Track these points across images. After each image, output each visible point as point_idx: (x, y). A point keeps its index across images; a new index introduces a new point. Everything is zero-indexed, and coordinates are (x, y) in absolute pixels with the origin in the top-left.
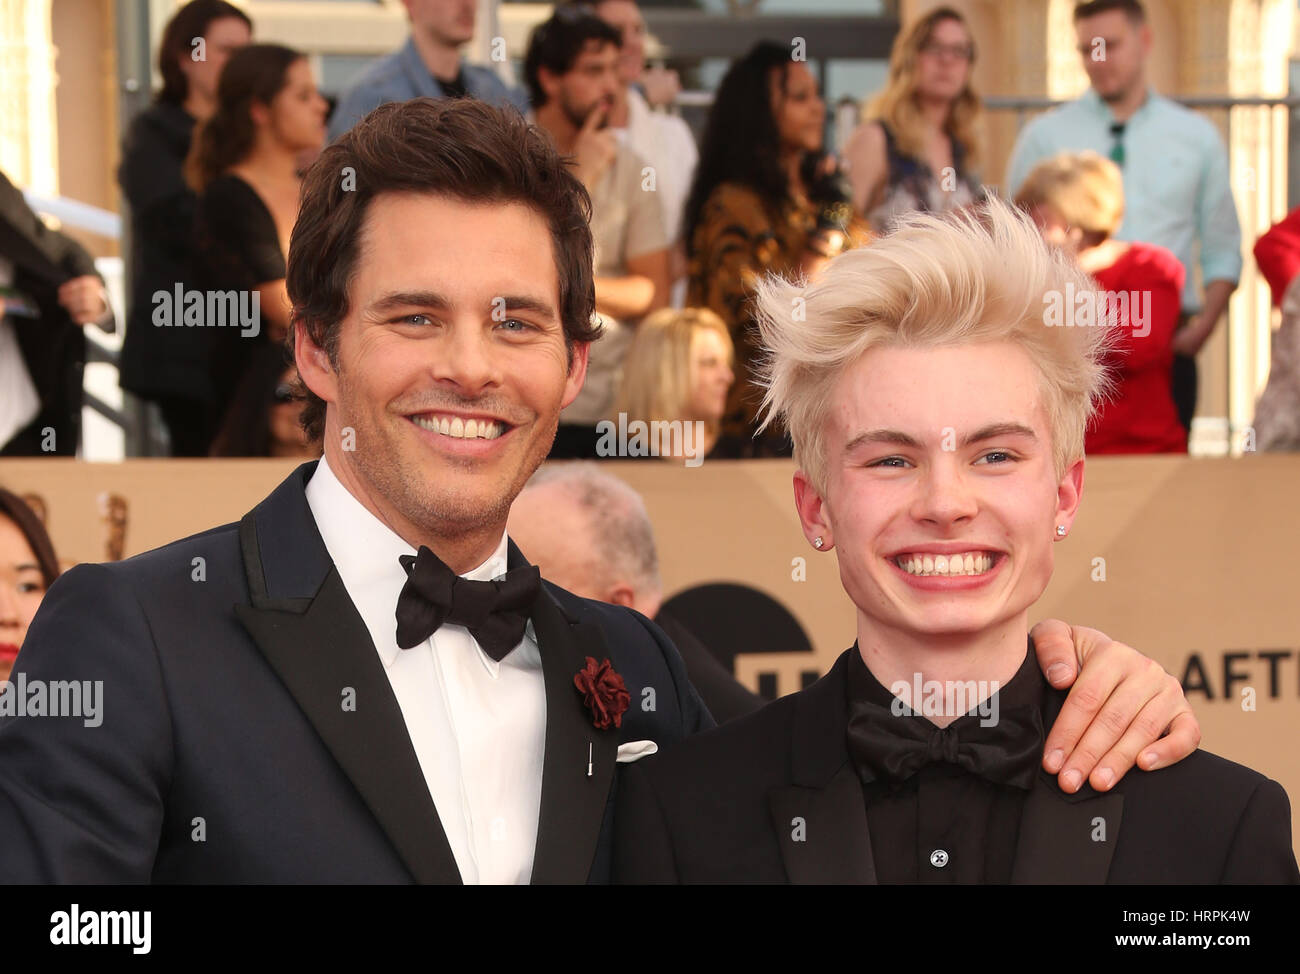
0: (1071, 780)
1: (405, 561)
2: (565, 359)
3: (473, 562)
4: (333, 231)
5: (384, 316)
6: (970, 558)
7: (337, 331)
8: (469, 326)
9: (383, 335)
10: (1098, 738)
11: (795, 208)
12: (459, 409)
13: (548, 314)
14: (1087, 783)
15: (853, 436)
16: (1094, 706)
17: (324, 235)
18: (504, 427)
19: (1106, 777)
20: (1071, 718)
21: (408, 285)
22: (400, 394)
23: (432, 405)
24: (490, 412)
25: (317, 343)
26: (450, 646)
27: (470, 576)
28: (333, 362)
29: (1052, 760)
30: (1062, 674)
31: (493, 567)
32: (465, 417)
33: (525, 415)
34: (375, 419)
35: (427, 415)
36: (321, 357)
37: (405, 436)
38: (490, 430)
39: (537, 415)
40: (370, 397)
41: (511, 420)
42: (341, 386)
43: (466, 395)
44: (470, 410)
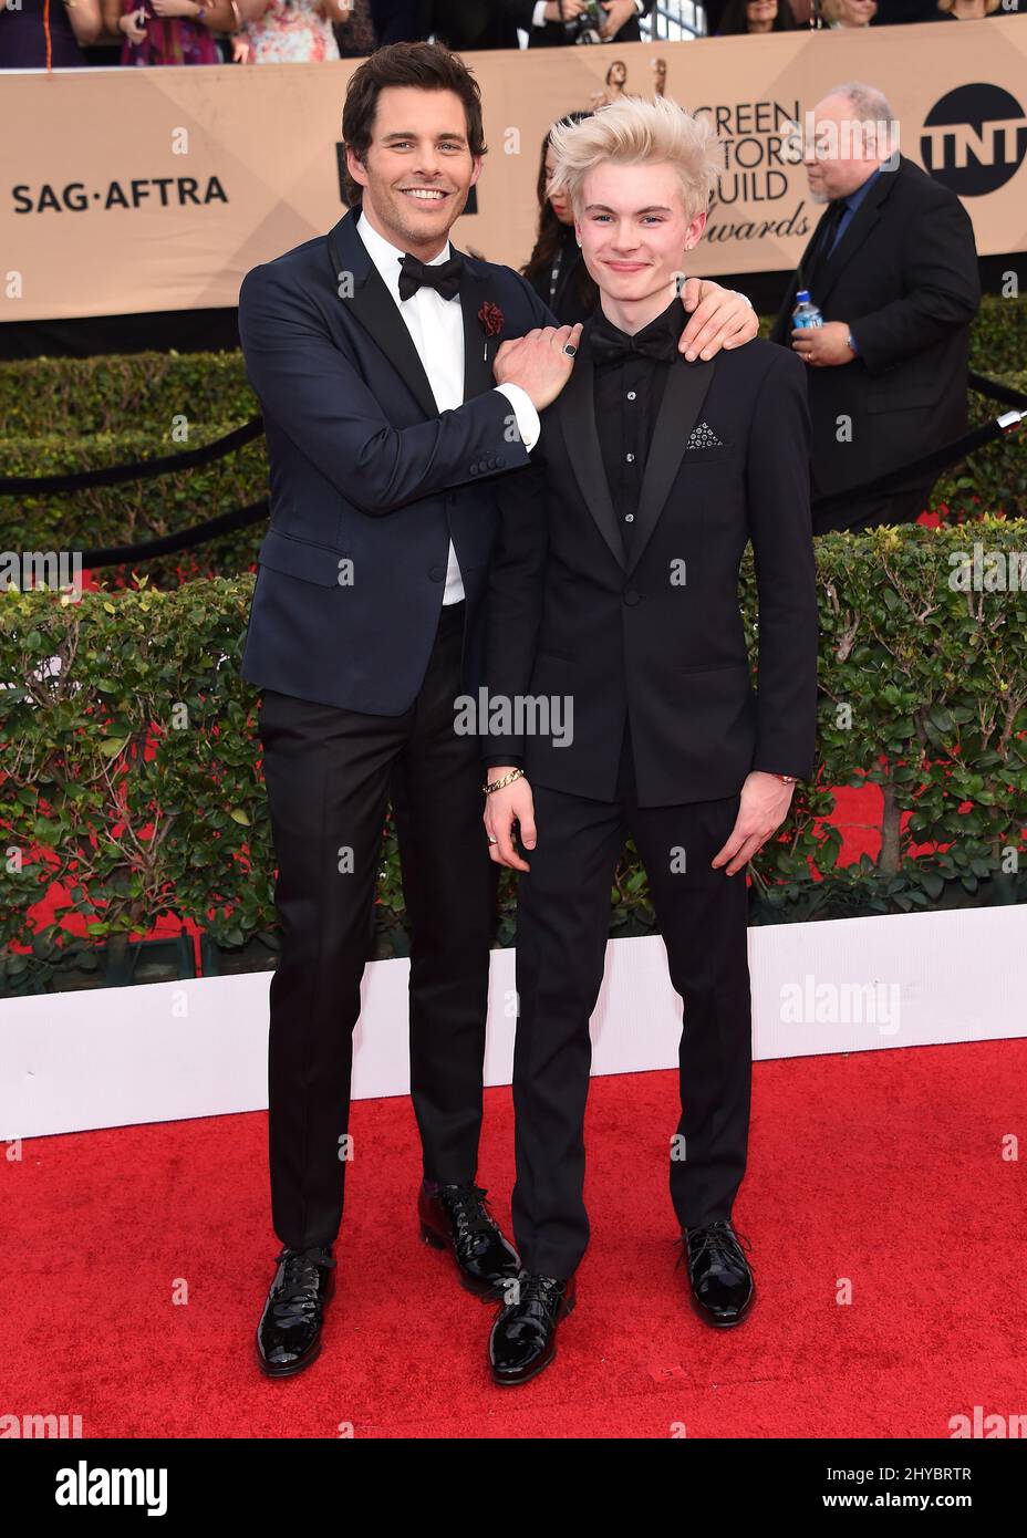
0: (691, 356)
1: (401, 260)
2: (471, 164)
3: (432, 256)
4: (364, 106)
5: (389, 144)
7: (367, 153)
8: (427, 146)
9: (388, 153)
10: (705, 335)
12: (422, 186)
13: (463, 141)
14: (699, 357)
15: (588, 204)
16: (704, 319)
17: (359, 108)
18: (445, 194)
19: (707, 355)
20: (692, 327)
21: (399, 128)
22: (397, 181)
23: (412, 186)
24: (439, 188)
25: (358, 159)
26: (426, 298)
27: (431, 264)
28: (365, 167)
29: (682, 347)
30: (689, 307)
31: (443, 257)
32: (427, 190)
33: (454, 189)
34: (386, 193)
35: (410, 190)
36: (360, 165)
37: (400, 199)
38: (438, 195)
39: (459, 190)
40: (383, 182)
41: (447, 191)
42: (370, 181)
43: (428, 178)
44: (429, 186)
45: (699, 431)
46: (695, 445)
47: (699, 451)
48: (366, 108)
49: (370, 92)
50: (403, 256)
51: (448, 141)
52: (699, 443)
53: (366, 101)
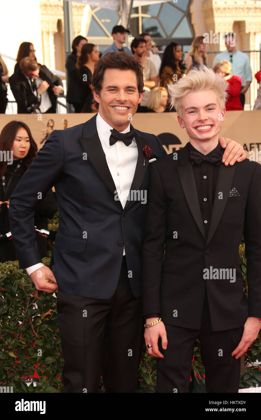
0: (227, 164)
1: (111, 130)
2: (139, 96)
3: (123, 130)
4: (99, 75)
5: (108, 90)
6: (208, 126)
7: (100, 92)
8: (122, 91)
9: (108, 93)
10: (231, 156)
11: (178, 70)
12: (120, 105)
13: (135, 89)
14: (229, 164)
15: (186, 108)
16: (230, 151)
17: (98, 75)
18: (128, 108)
19: (232, 163)
20: (226, 153)
21: (112, 84)
22: (110, 103)
23: (116, 105)
24: (126, 106)
25: (97, 93)
26: (119, 144)
27: (123, 132)
28: (99, 97)
29: (223, 160)
30: (224, 146)
31: (127, 130)
32: (122, 107)
33: (132, 106)
34: (106, 107)
35: (115, 106)
36: (98, 96)
37: (112, 110)
38: (126, 109)
39: (134, 106)
40: (106, 103)
41: (129, 107)
42: (101, 101)
43: (122, 103)
44: (122, 105)
45: (233, 190)
46: (231, 195)
47: (233, 197)
48: (100, 75)
49: (102, 70)
50: (112, 129)
51: (130, 89)
52: (233, 195)
53: (100, 73)
